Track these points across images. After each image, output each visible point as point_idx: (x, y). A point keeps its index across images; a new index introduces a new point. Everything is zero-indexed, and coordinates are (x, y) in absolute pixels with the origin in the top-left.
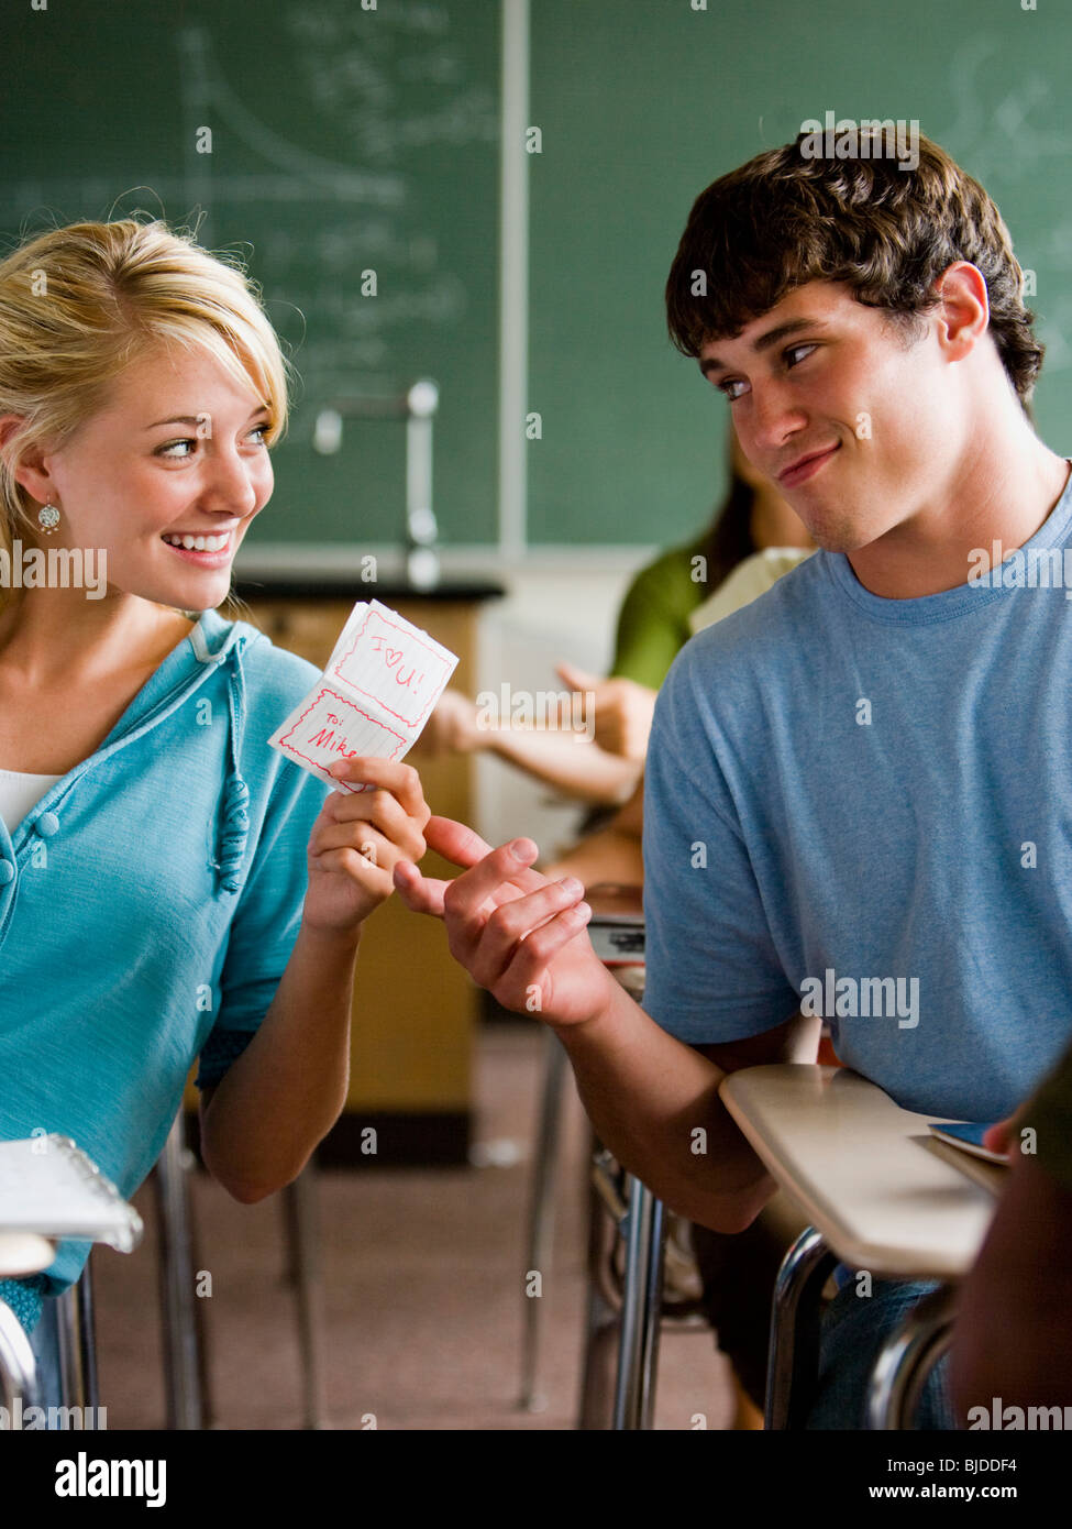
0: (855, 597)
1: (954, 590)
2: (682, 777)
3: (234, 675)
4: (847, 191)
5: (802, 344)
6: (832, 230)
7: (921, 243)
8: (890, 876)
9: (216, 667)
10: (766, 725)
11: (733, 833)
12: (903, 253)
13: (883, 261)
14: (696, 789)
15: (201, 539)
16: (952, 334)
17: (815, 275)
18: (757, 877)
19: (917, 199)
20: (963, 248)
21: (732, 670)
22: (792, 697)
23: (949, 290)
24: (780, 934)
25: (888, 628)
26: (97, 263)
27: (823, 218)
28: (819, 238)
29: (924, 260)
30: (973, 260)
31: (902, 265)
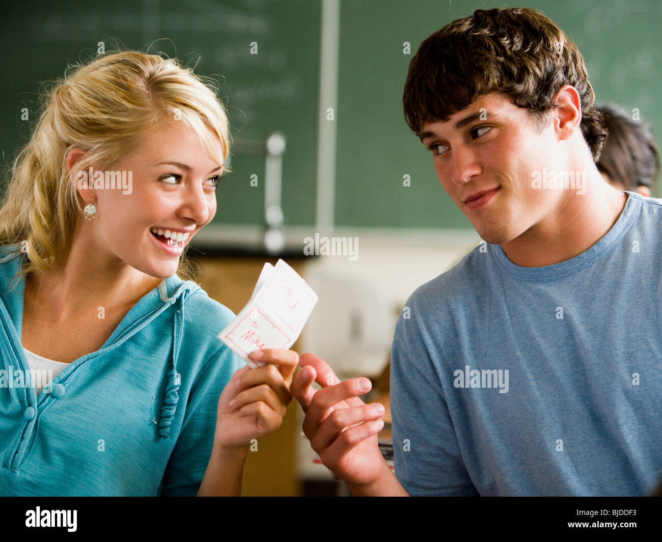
0: (505, 265)
1: (561, 263)
2: (411, 366)
3: (178, 312)
4: (510, 43)
5: (483, 125)
6: (502, 64)
7: (548, 74)
8: (523, 419)
9: (170, 305)
10: (457, 334)
11: (439, 395)
12: (539, 79)
13: (529, 83)
14: (419, 372)
15: (175, 233)
16: (562, 125)
17: (494, 89)
18: (453, 420)
19: (546, 50)
20: (569, 78)
21: (437, 305)
22: (471, 319)
23: (561, 101)
24: (466, 452)
25: (523, 283)
26: (140, 72)
27: (498, 57)
28: (495, 69)
29: (550, 83)
30: (573, 85)
31: (538, 86)
